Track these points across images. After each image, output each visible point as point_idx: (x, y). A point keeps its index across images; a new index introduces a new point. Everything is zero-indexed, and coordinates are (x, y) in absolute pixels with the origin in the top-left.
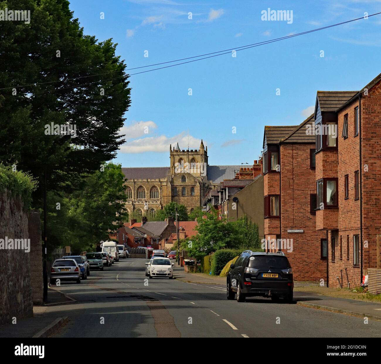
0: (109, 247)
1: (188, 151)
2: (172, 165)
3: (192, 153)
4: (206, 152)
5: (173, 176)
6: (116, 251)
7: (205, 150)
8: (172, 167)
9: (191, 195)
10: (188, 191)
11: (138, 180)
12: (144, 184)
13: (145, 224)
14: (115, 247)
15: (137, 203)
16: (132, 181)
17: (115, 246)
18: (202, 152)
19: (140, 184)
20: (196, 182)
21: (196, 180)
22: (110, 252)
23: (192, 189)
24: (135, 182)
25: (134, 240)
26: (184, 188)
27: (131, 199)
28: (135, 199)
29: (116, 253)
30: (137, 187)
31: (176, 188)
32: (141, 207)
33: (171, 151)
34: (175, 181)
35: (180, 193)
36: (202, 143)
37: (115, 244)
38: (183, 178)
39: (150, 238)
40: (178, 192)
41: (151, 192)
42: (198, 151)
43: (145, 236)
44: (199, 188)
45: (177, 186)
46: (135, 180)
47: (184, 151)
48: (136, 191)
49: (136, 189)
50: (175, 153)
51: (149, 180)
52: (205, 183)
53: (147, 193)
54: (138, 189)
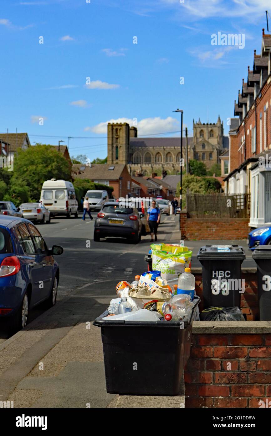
0: (54, 191)
1: (207, 124)
2: (195, 135)
3: (211, 126)
4: (222, 126)
5: (195, 144)
6: (66, 199)
7: (222, 123)
8: (195, 137)
9: (210, 160)
10: (207, 156)
11: (167, 147)
12: (171, 151)
13: (165, 178)
14: (66, 191)
15: (166, 166)
16: (162, 148)
17: (66, 189)
18: (219, 125)
19: (168, 150)
20: (214, 149)
21: (214, 147)
22: (56, 200)
23: (211, 155)
24: (164, 149)
25: (147, 191)
26: (204, 154)
27: (161, 162)
28: (164, 162)
29: (67, 202)
30: (166, 152)
31: (197, 153)
32: (169, 169)
33: (194, 124)
34: (197, 148)
35: (201, 158)
36: (219, 118)
37: (65, 185)
38: (204, 146)
39: (166, 190)
40: (199, 156)
41: (177, 157)
42: (216, 124)
43: (161, 187)
44: (216, 154)
45: (199, 152)
46: (165, 147)
47: (204, 124)
48: (165, 156)
49: (165, 155)
50: (197, 126)
51: (176, 147)
52: (221, 150)
53: (174, 158)
54: (167, 155)
